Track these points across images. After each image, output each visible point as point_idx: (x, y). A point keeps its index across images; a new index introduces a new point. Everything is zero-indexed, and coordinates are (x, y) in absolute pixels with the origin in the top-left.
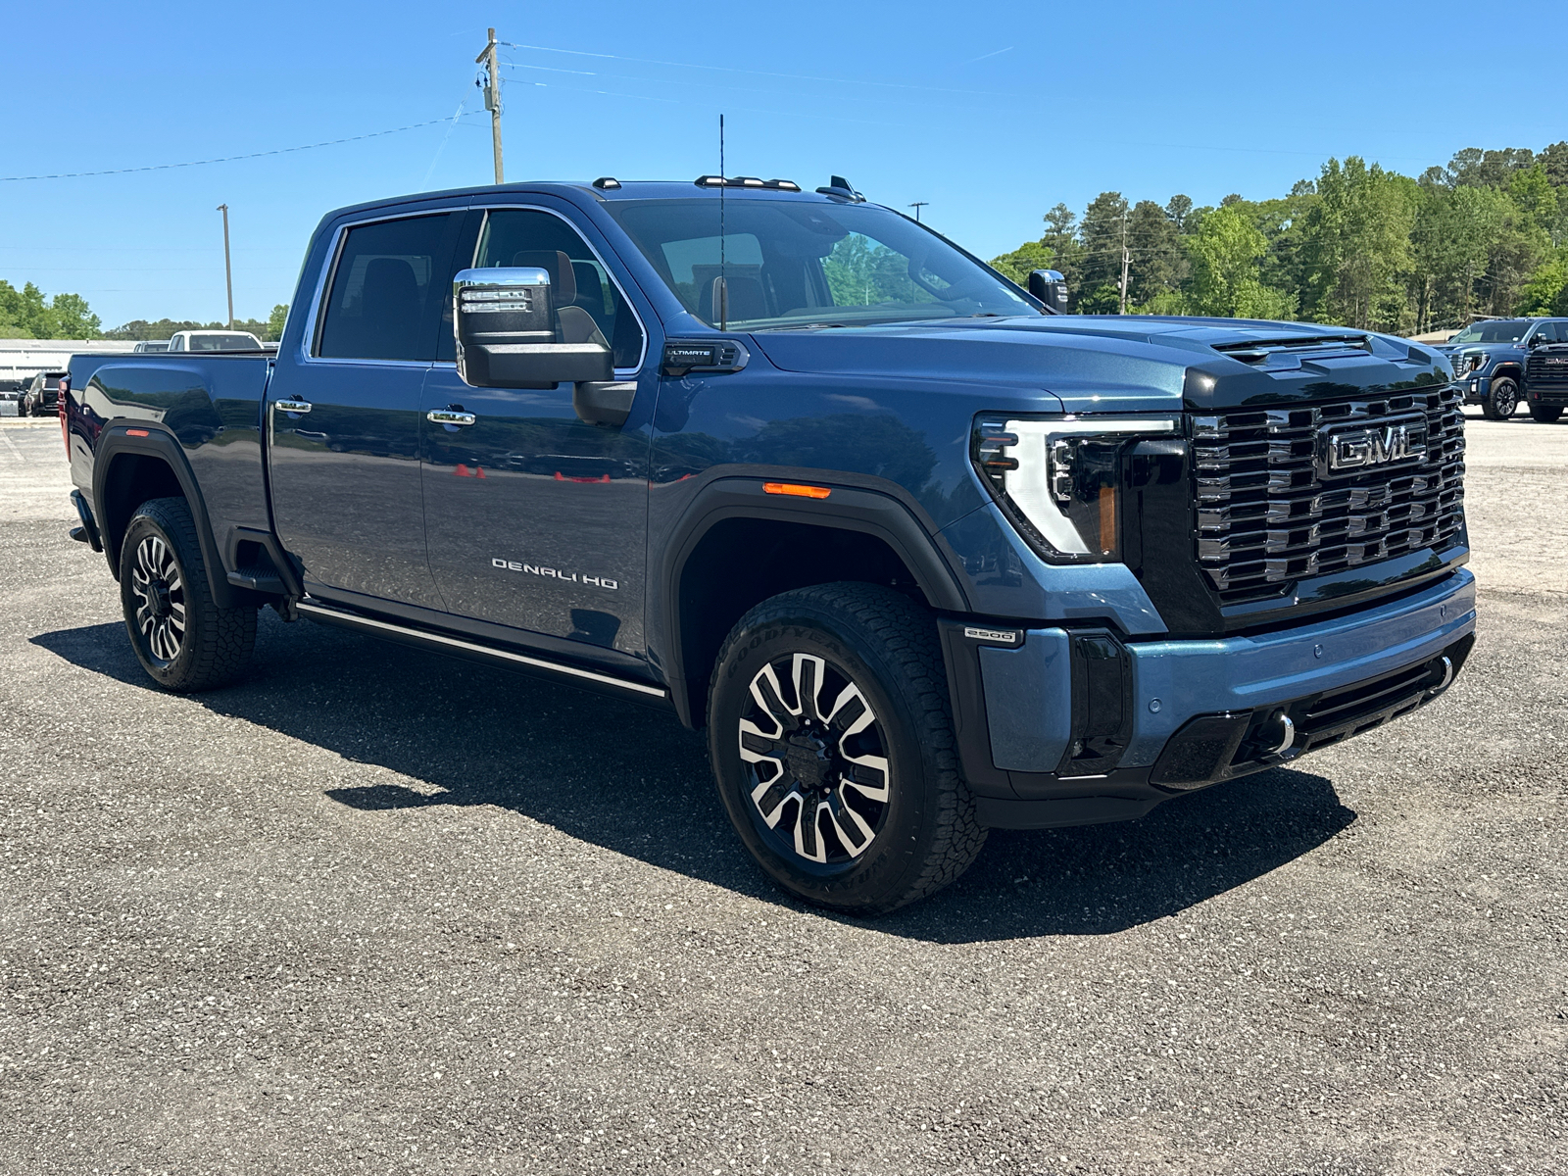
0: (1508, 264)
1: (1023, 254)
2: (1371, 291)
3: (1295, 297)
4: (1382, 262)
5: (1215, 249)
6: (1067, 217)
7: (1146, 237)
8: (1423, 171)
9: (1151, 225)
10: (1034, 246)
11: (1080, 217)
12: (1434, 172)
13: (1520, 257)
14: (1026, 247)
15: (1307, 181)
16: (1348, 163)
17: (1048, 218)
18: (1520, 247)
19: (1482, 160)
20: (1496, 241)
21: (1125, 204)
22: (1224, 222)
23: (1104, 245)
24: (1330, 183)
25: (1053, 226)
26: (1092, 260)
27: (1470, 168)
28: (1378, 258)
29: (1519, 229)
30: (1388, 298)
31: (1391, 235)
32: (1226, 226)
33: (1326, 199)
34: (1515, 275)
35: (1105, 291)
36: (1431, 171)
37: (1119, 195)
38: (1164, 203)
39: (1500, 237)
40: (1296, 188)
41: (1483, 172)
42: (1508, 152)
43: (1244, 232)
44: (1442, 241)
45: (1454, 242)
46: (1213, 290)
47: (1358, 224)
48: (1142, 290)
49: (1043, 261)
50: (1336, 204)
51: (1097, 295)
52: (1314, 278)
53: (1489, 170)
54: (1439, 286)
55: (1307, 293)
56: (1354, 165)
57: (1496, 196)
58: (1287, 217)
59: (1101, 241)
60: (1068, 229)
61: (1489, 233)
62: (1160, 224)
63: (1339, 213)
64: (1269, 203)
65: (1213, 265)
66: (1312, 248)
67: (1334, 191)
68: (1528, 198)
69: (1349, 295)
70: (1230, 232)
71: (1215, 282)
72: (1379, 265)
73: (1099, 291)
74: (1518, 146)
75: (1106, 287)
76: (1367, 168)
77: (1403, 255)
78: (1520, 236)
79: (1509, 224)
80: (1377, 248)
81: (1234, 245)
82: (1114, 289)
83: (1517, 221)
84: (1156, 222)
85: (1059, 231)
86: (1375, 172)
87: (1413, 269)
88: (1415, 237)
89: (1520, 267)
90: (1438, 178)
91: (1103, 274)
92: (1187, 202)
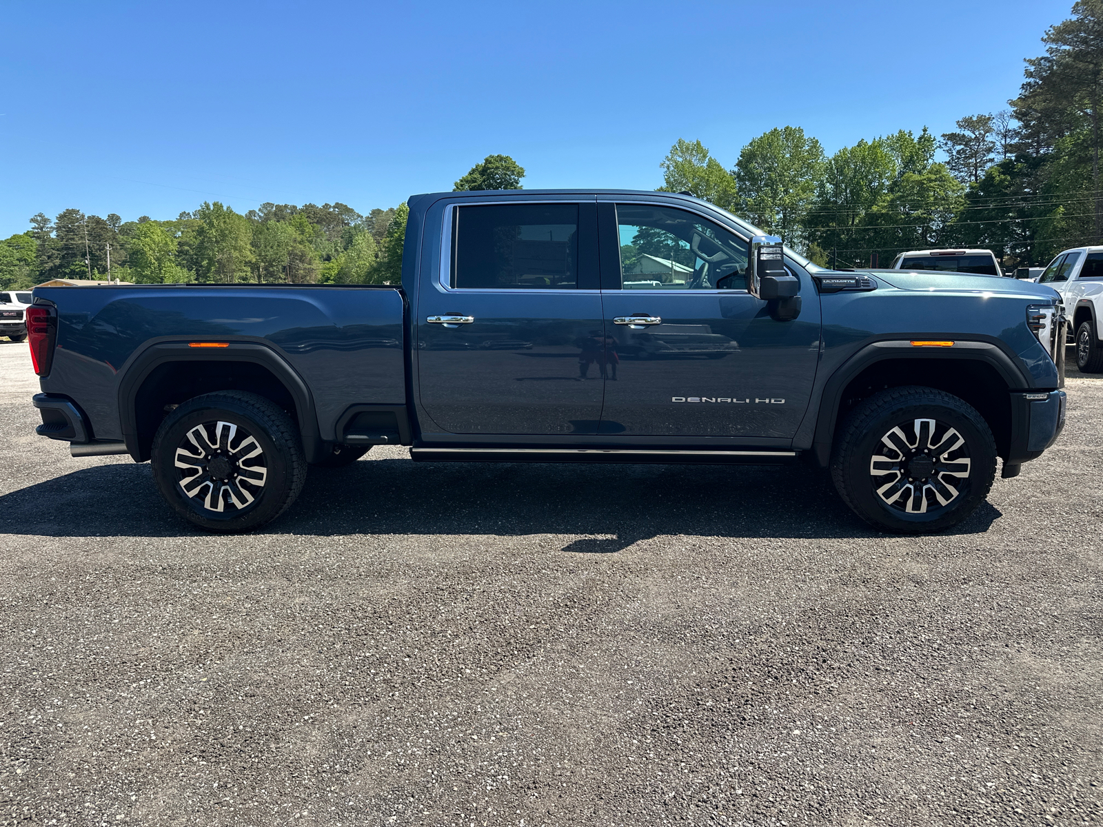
0: (297, 259)
1: (14, 241)
2: (234, 271)
3: (193, 272)
4: (239, 256)
5: (149, 245)
6: (46, 221)
7: (99, 236)
8: (247, 212)
9: (101, 228)
10: (20, 237)
11: (53, 222)
12: (252, 213)
13: (302, 256)
14: (15, 237)
15: (187, 212)
16: (215, 204)
17: (32, 220)
18: (301, 251)
19: (274, 209)
20: (290, 249)
21: (83, 216)
22: (151, 231)
23: (73, 239)
24: (205, 214)
25: (37, 226)
26: (66, 247)
27: (270, 212)
28: (235, 254)
29: (300, 243)
30: (244, 274)
31: (242, 243)
32: (152, 233)
33: (205, 222)
34: (301, 265)
35: (76, 265)
36: (251, 212)
37: (78, 211)
38: (104, 217)
39: (292, 246)
40: (181, 215)
41: (275, 214)
42: (286, 206)
43: (164, 237)
44: (266, 247)
45: (272, 247)
46: (150, 267)
47: (223, 236)
48: (101, 265)
49: (28, 246)
50: (211, 225)
51: (72, 267)
52: (205, 263)
53: (280, 213)
54: (266, 269)
55: (200, 270)
56: (218, 206)
57: (287, 227)
58: (179, 230)
59: (70, 237)
60: (47, 228)
61: (287, 244)
62: (107, 229)
63: (214, 230)
64: (167, 222)
65: (148, 253)
66: (201, 247)
67: (209, 218)
68: (300, 228)
69: (224, 272)
70: (156, 236)
71: (151, 263)
72: (237, 257)
73: (73, 265)
74: (290, 204)
75: (77, 263)
76: (225, 208)
77: (249, 253)
78: (300, 246)
79: (295, 241)
80: (235, 249)
81: (159, 243)
82: (82, 263)
83: (299, 239)
84: (104, 228)
85: (41, 229)
86: (230, 211)
87: (254, 260)
88: (252, 244)
89: (302, 261)
90: (255, 216)
91: (74, 255)
92: (118, 218)
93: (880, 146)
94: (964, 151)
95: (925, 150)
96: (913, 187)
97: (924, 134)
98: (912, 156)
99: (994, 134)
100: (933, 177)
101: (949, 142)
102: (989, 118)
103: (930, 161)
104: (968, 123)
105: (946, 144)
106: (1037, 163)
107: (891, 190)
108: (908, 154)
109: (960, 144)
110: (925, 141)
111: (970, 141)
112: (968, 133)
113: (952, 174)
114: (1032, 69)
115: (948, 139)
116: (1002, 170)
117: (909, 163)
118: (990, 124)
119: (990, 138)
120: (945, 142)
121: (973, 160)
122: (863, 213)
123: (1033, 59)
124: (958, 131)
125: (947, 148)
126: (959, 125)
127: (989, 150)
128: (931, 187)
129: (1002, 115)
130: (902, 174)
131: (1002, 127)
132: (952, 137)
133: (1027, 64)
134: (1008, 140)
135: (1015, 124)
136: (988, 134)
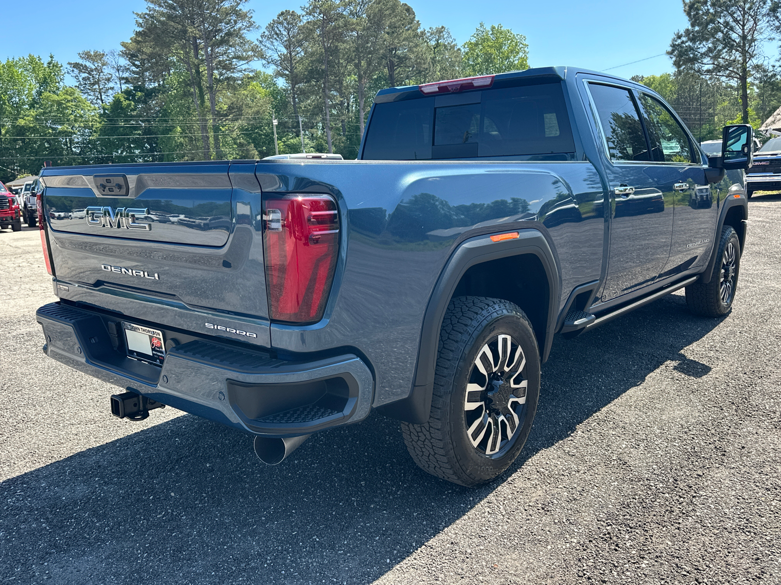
93: (15, 66)
94: (89, 79)
95: (55, 74)
96: (52, 106)
97: (52, 60)
98: (45, 78)
99: (110, 67)
100: (69, 98)
101: (75, 69)
102: (103, 54)
103: (61, 83)
104: (87, 56)
105: (73, 71)
106: (150, 94)
107: (32, 106)
108: (41, 76)
109: (84, 72)
110: (53, 66)
111: (92, 71)
112: (89, 64)
113: (84, 97)
114: (141, 21)
115: (74, 67)
116: (126, 96)
117: (44, 82)
118: (105, 59)
119: (107, 70)
120: (71, 69)
121: (96, 86)
122: (8, 125)
123: (140, 13)
124: (80, 61)
125: (75, 75)
126: (81, 56)
127: (108, 80)
128: (70, 107)
129: (113, 53)
130: (40, 93)
131: (114, 63)
132: (76, 66)
133: (135, 16)
134: (121, 73)
135: (124, 62)
136: (105, 67)
